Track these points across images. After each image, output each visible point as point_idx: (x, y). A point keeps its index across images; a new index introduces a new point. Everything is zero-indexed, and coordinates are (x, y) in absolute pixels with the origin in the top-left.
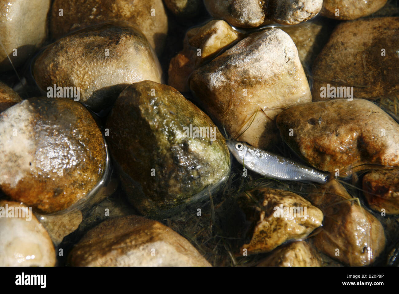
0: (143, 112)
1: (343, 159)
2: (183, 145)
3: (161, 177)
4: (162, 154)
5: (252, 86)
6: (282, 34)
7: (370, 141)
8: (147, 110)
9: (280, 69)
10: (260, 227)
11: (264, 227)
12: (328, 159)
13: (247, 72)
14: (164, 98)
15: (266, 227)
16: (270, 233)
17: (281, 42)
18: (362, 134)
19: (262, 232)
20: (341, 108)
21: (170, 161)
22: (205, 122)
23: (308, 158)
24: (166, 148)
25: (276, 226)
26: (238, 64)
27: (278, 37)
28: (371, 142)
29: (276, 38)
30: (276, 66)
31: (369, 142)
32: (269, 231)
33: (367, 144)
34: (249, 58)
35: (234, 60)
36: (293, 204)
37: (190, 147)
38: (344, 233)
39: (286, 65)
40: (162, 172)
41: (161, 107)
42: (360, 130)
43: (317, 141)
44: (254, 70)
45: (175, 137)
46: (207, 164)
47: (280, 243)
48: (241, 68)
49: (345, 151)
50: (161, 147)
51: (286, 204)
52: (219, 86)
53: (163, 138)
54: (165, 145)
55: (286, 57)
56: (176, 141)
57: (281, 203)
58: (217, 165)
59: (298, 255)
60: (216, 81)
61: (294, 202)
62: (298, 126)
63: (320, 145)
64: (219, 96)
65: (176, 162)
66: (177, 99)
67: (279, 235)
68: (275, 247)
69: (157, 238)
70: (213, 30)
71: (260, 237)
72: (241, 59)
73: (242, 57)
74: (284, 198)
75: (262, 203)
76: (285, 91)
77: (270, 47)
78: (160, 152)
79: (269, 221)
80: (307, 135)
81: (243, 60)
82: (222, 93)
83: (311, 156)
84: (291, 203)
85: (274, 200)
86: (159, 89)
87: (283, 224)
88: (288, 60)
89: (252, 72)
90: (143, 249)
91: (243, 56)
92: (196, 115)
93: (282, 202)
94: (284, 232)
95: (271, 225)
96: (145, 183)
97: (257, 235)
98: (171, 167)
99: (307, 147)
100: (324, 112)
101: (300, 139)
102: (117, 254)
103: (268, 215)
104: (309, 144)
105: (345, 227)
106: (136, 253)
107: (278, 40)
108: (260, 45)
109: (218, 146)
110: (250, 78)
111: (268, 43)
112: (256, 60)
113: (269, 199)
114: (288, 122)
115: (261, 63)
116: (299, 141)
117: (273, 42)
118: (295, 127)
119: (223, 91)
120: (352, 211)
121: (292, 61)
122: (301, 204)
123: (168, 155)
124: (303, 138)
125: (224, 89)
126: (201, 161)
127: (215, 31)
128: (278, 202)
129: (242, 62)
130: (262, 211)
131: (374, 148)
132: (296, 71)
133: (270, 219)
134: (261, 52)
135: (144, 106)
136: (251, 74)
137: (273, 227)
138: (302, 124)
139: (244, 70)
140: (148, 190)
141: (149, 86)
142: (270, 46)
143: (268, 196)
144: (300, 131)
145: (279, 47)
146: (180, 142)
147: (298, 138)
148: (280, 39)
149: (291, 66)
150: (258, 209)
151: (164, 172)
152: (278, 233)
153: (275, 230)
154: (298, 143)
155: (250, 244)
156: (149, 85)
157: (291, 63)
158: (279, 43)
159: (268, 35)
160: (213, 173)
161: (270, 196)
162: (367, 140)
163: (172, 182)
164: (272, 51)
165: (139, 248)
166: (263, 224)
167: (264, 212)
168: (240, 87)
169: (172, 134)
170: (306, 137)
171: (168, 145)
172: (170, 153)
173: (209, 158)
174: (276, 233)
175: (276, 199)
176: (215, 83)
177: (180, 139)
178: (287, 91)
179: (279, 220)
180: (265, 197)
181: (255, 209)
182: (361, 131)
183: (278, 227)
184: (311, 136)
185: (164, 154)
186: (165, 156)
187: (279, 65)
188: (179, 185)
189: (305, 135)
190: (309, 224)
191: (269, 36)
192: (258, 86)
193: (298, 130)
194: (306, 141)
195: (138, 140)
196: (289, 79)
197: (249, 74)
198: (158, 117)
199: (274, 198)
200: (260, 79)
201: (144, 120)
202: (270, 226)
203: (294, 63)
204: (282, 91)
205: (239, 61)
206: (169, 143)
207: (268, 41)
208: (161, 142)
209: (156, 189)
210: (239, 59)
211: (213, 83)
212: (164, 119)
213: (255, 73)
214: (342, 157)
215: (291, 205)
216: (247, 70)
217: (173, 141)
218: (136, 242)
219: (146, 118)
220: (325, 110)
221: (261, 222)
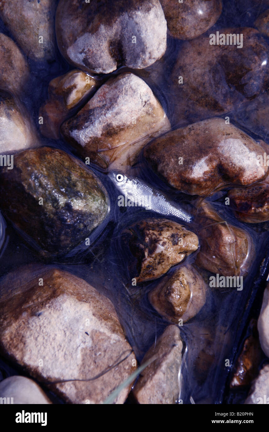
0: (26, 187)
1: (207, 185)
2: (66, 207)
3: (52, 235)
4: (50, 217)
5: (117, 133)
6: (135, 82)
7: (229, 167)
8: (29, 185)
9: (139, 113)
10: (146, 263)
11: (150, 262)
12: (194, 187)
13: (111, 125)
14: (42, 170)
15: (151, 262)
16: (156, 266)
17: (136, 91)
18: (221, 162)
19: (149, 267)
20: (198, 135)
21: (58, 222)
22: (81, 172)
23: (177, 188)
24: (52, 213)
25: (160, 260)
26: (101, 120)
27: (132, 87)
28: (229, 169)
29: (131, 87)
30: (135, 112)
31: (228, 169)
32: (154, 265)
33: (227, 170)
34: (110, 112)
35: (98, 116)
36: (170, 236)
37: (73, 208)
38: (219, 255)
39: (143, 108)
40: (52, 231)
41: (42, 179)
42: (218, 159)
43: (183, 175)
44: (116, 122)
45: (58, 203)
46: (90, 214)
47: (165, 272)
48: (105, 123)
49: (208, 179)
50: (48, 213)
51: (165, 240)
52: (88, 141)
53: (48, 206)
54: (51, 211)
55: (142, 102)
56: (60, 206)
57: (161, 240)
58: (99, 212)
59: (182, 282)
60: (84, 137)
61: (171, 234)
62: (164, 162)
63: (185, 177)
64: (89, 148)
65: (63, 223)
66: (53, 162)
67: (163, 266)
68: (162, 275)
69: (59, 291)
70: (73, 86)
71: (147, 270)
72: (103, 114)
73: (103, 112)
74: (162, 232)
75: (144, 240)
76: (147, 128)
77: (127, 99)
78: (48, 217)
79: (153, 257)
80: (173, 171)
81: (105, 115)
82: (92, 146)
83: (179, 186)
84: (169, 236)
85: (154, 237)
86: (36, 160)
87: (165, 258)
88: (144, 104)
89: (115, 123)
90: (49, 307)
91: (104, 110)
92: (73, 169)
93: (161, 238)
94: (167, 263)
95: (155, 259)
96: (39, 238)
97: (144, 270)
98: (60, 226)
99: (174, 181)
100: (184, 142)
101: (167, 175)
102: (28, 316)
103: (151, 252)
104: (176, 178)
105: (219, 251)
106: (44, 312)
107: (133, 90)
108: (118, 97)
109: (96, 195)
110: (114, 129)
111: (125, 94)
112: (117, 114)
113: (149, 236)
114: (154, 157)
115: (121, 114)
116: (167, 176)
117: (129, 93)
118: (161, 163)
119: (92, 144)
120: (223, 235)
121: (148, 102)
122: (177, 234)
123: (55, 217)
124: (170, 174)
125: (93, 142)
126: (85, 215)
127: (75, 86)
128: (158, 238)
129: (105, 117)
130: (145, 248)
131: (233, 173)
132: (153, 109)
133: (154, 255)
134: (120, 105)
135: (26, 182)
136: (114, 125)
137: (157, 261)
138: (166, 160)
139: (107, 123)
140: (43, 244)
141: (27, 161)
142: (127, 97)
143: (148, 232)
144: (166, 167)
145: (135, 96)
146: (63, 205)
147: (165, 174)
148: (134, 88)
149: (148, 107)
150: (142, 246)
151: (54, 231)
152: (162, 265)
153: (159, 263)
154: (166, 178)
155: (140, 276)
156: (27, 159)
157: (148, 104)
158: (135, 92)
159: (124, 85)
160: (97, 219)
161: (150, 233)
162: (226, 166)
163: (63, 237)
164: (129, 101)
165: (45, 306)
166: (148, 260)
167: (147, 250)
168: (106, 138)
169: (55, 201)
170: (173, 173)
171: (54, 210)
172: (57, 216)
173: (91, 210)
174: (160, 265)
175: (155, 235)
176: (84, 140)
177: (63, 204)
178: (148, 128)
179: (161, 255)
180: (146, 234)
181: (139, 247)
182: (220, 159)
183: (161, 261)
184: (176, 171)
185: (52, 217)
186: (53, 219)
187: (138, 111)
188: (70, 239)
189: (171, 171)
190: (187, 250)
191: (124, 87)
192: (122, 132)
193: (164, 166)
194: (173, 176)
195: (26, 208)
196: (149, 118)
197: (113, 126)
198: (40, 190)
199: (154, 234)
200: (123, 126)
201: (29, 194)
202: (154, 261)
203: (150, 103)
204: (144, 128)
205: (102, 116)
206: (54, 209)
207: (124, 91)
208: (47, 209)
209: (50, 243)
210: (102, 114)
211: (82, 140)
212: (47, 190)
213: (118, 123)
214: (206, 184)
215: (169, 238)
216: (110, 124)
217: (57, 207)
218: (42, 299)
219: (30, 192)
220: (184, 140)
221: (146, 259)
